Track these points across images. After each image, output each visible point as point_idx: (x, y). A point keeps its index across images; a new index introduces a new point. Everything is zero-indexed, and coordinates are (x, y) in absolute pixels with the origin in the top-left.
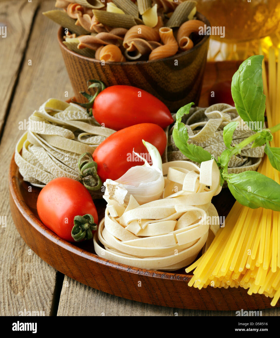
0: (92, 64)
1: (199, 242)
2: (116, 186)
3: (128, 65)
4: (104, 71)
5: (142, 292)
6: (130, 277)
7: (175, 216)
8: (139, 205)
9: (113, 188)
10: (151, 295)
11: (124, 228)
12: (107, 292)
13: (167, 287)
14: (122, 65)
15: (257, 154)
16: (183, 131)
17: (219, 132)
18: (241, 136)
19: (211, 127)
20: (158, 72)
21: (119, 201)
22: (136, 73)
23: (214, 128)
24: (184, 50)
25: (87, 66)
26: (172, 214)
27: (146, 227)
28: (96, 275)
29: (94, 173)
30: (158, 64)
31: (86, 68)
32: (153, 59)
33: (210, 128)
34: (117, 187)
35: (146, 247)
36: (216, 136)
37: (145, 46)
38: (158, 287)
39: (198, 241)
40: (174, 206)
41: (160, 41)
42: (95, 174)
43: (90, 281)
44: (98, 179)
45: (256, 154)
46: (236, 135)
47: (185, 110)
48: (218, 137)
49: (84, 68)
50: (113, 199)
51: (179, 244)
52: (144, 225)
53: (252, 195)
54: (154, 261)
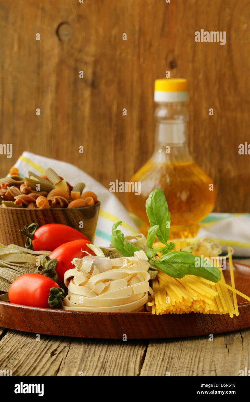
3: (56, 210)
8: (100, 273)
9: (81, 261)
11: (91, 290)
14: (51, 211)
20: (75, 217)
21: (86, 270)
22: (61, 217)
27: (109, 285)
37: (64, 201)
42: (54, 270)
44: (55, 274)
50: (81, 271)
51: (135, 294)
52: (107, 284)
53: (180, 265)
54: (117, 308)
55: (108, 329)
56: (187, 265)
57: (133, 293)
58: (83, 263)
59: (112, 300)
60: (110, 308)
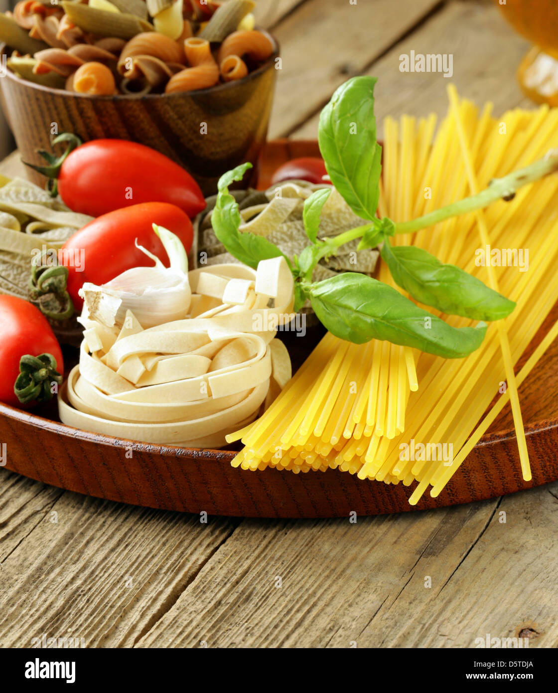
0: (60, 101)
1: (251, 397)
2: (100, 294)
3: (127, 101)
4: (81, 112)
5: (140, 486)
6: (119, 456)
7: (208, 348)
8: (142, 329)
9: (97, 296)
10: (157, 490)
11: (114, 372)
12: (75, 490)
13: (186, 473)
14: (115, 101)
15: (363, 266)
16: (230, 209)
17: (293, 223)
18: (333, 231)
19: (279, 209)
20: (181, 117)
21: (106, 321)
22: (142, 116)
23: (283, 212)
24: (230, 80)
25: (51, 106)
26: (203, 345)
27: (155, 367)
28: (55, 458)
29: (60, 288)
30: (182, 101)
31: (49, 109)
32: (173, 93)
33: (277, 210)
34: (103, 295)
35: (153, 403)
36: (288, 230)
37: (158, 69)
38: (170, 473)
39: (250, 395)
40: (207, 331)
41: (186, 61)
42: (62, 290)
43: (45, 471)
44: (67, 300)
45: (360, 266)
46: (323, 229)
47: (235, 174)
48: (292, 233)
49: (45, 109)
50: (96, 319)
51: (214, 397)
52: (150, 363)
53: (354, 315)
54: (167, 428)
55: (135, 484)
56: (369, 320)
57: (210, 395)
58: (101, 301)
59: (153, 408)
60: (149, 428)
